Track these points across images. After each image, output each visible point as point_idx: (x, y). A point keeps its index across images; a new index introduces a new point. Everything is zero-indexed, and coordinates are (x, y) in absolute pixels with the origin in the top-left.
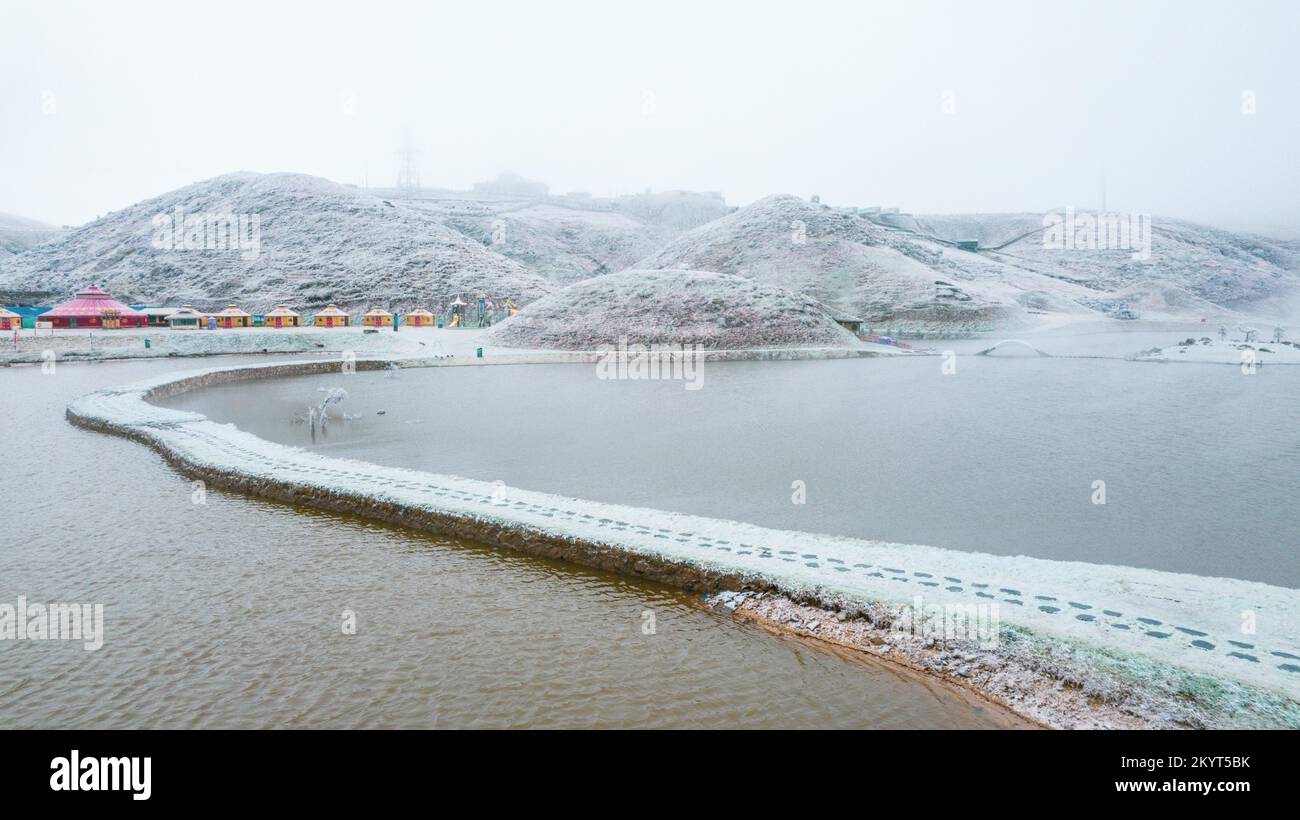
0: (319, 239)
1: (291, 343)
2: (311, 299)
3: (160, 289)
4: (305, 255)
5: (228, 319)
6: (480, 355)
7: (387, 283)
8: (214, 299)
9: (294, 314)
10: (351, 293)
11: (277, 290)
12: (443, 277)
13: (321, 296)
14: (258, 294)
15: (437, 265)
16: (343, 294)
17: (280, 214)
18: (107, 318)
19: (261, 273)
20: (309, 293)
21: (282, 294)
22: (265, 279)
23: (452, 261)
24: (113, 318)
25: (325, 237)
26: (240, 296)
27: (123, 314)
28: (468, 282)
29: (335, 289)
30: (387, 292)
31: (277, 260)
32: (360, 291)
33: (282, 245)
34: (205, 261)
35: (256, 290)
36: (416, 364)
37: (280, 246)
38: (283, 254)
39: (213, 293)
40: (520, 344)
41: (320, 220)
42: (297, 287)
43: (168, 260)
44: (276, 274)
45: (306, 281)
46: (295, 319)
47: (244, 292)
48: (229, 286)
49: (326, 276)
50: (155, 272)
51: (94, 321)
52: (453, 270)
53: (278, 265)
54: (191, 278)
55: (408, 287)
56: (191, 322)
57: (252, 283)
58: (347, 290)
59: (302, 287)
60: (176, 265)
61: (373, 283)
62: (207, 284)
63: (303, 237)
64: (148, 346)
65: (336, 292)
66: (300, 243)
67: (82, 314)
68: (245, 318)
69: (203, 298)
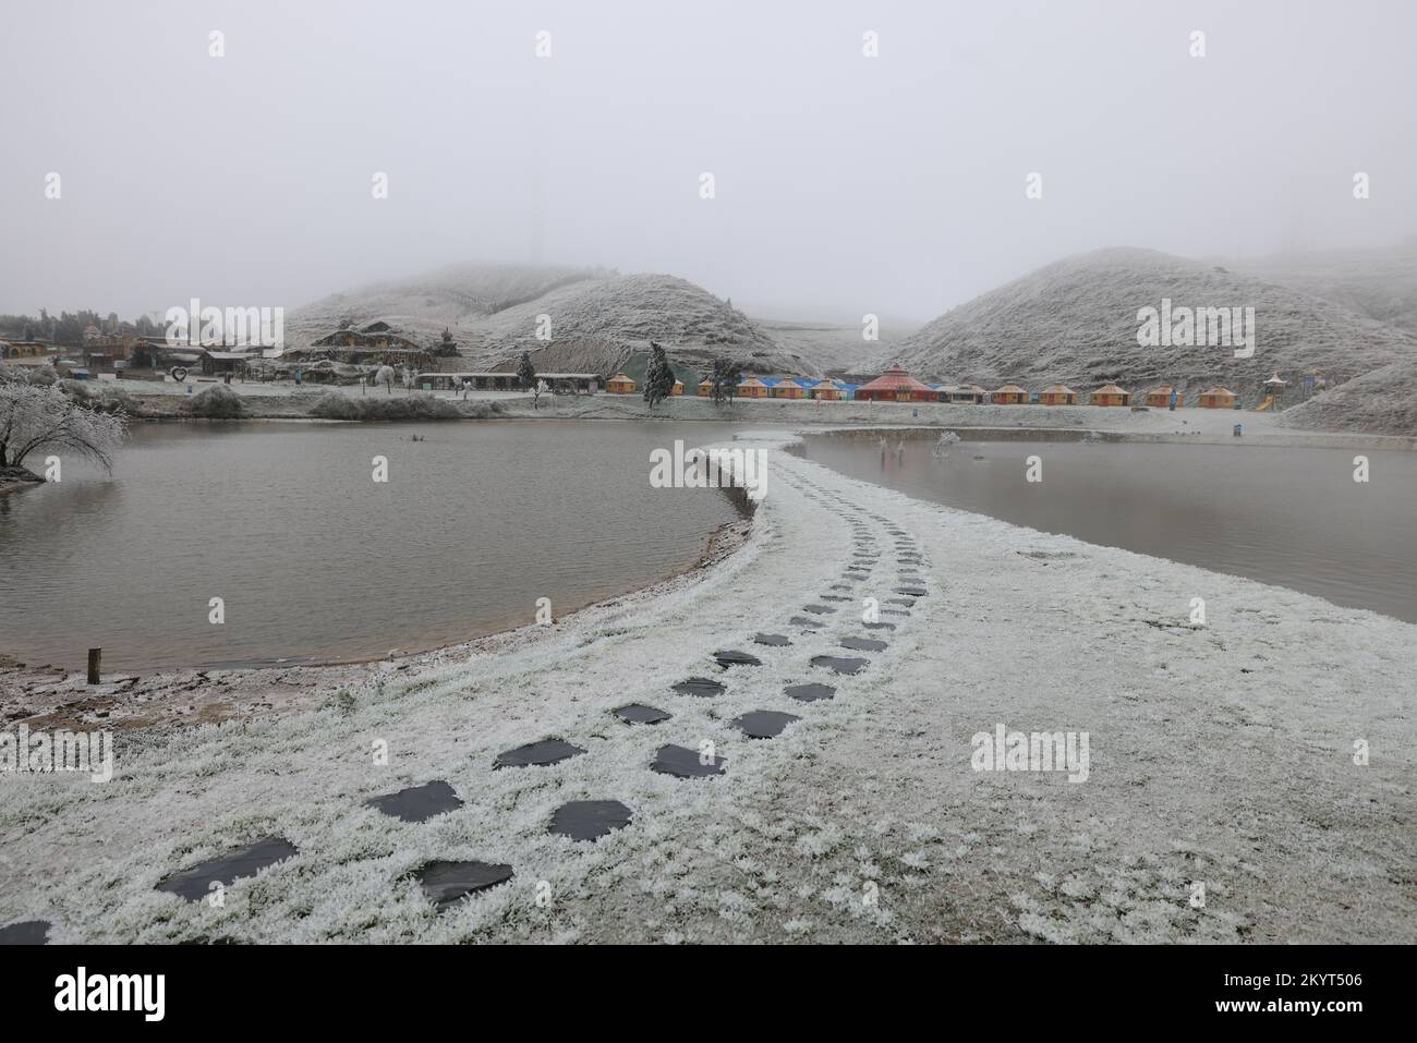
0: (1122, 315)
1: (1048, 418)
2: (1097, 378)
3: (962, 370)
4: (1102, 332)
5: (1004, 395)
6: (1237, 433)
7: (1189, 360)
8: (1003, 378)
9: (1071, 392)
10: (1144, 371)
11: (1064, 368)
12: (1268, 351)
13: (1108, 374)
14: (1044, 373)
15: (1264, 336)
16: (1133, 372)
17: (1088, 290)
18: (900, 391)
19: (1053, 352)
20: (1097, 371)
21: (1068, 373)
22: (1055, 358)
23: (1287, 332)
24: (905, 392)
25: (1129, 312)
26: (1027, 376)
27: (914, 389)
28: (1304, 356)
29: (1126, 367)
30: (1187, 370)
31: (1072, 339)
32: (1154, 369)
33: (1082, 323)
34: (1004, 341)
35: (1043, 369)
36: (1147, 438)
37: (1078, 324)
38: (1081, 332)
39: (1003, 372)
40: (1315, 426)
41: (1130, 294)
42: (1085, 365)
43: (973, 342)
44: (1067, 353)
45: (1095, 359)
46: (1070, 396)
47: (1033, 370)
48: (1019, 365)
49: (1119, 353)
50: (961, 354)
51: (890, 394)
52: (1286, 343)
53: (1072, 343)
54: (988, 359)
55: (1216, 363)
56: (969, 397)
57: (1040, 363)
58: (1139, 368)
59: (1091, 365)
60: (980, 347)
61: (1172, 359)
62: (1000, 363)
63: (1107, 312)
64: (915, 415)
65: (1128, 370)
66: (1101, 320)
67: (882, 388)
68: (1020, 395)
69: (993, 377)
